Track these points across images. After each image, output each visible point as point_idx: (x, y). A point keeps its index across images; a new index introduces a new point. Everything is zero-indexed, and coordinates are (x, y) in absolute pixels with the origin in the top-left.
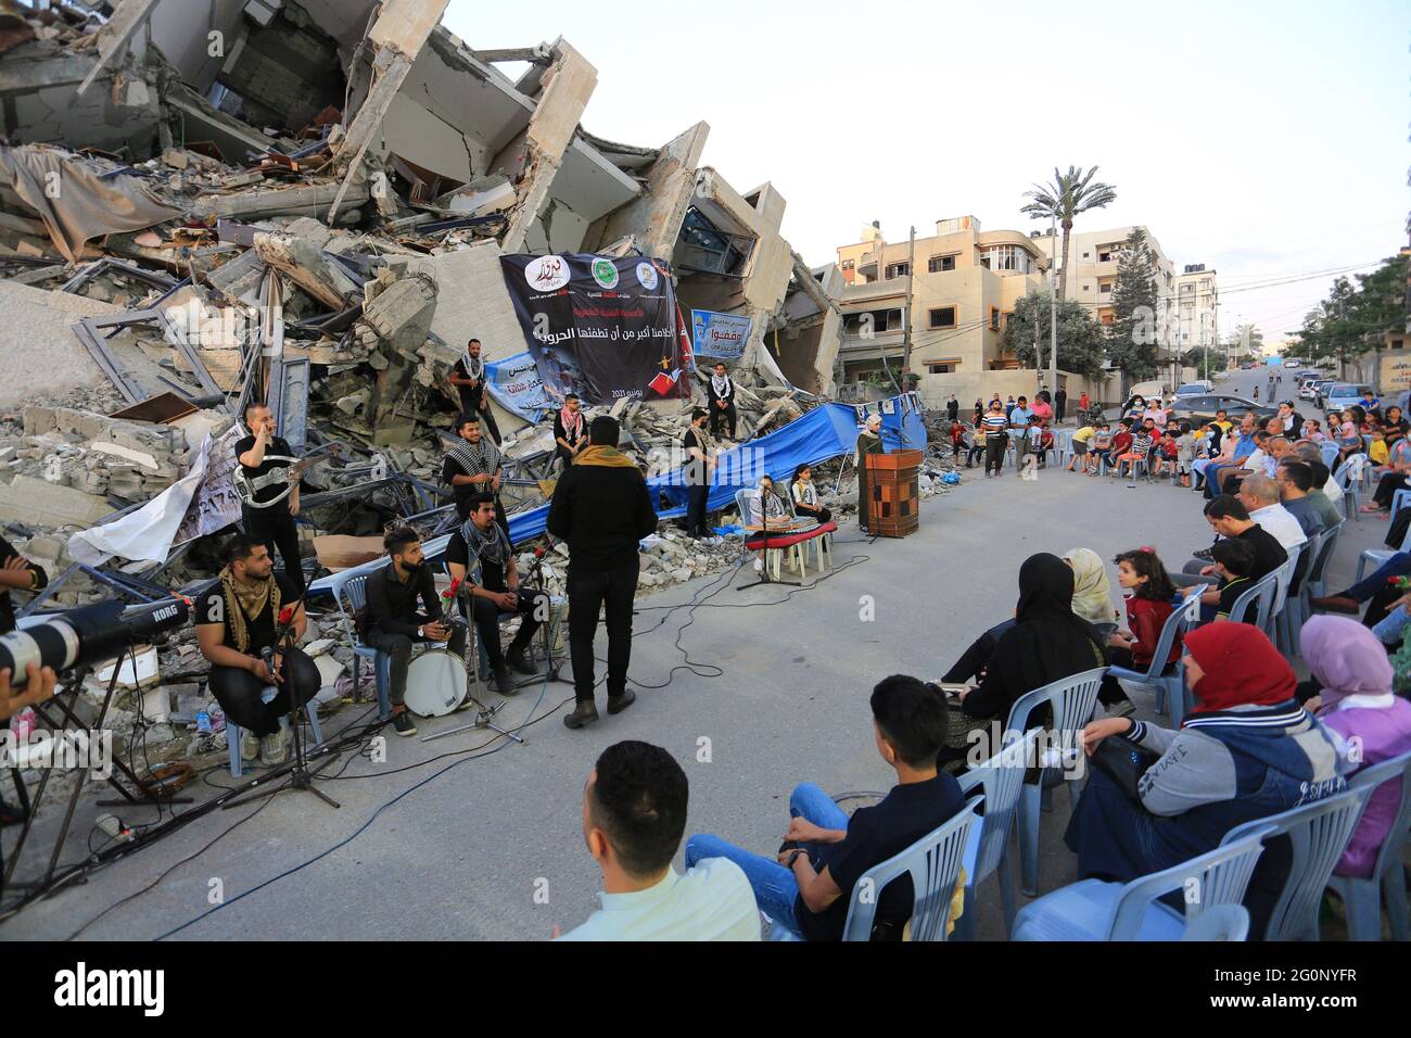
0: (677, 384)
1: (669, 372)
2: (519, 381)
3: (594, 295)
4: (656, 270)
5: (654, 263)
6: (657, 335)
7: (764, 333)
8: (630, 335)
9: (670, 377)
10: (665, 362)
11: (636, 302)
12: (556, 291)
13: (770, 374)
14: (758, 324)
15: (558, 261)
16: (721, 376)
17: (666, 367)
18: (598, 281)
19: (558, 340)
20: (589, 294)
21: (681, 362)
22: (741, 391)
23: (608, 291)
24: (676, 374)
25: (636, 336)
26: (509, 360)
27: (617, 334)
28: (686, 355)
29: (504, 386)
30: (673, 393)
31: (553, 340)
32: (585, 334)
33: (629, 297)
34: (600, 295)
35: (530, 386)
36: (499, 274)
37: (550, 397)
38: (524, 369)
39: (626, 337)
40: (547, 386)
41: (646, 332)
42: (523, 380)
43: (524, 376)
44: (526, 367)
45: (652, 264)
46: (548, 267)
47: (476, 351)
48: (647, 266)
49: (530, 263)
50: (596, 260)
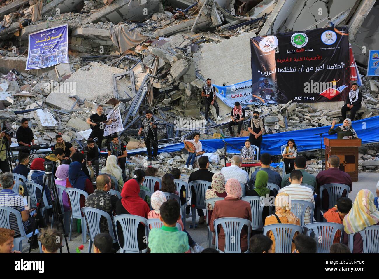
1: (336, 87)
2: (241, 93)
3: (290, 52)
4: (337, 33)
5: (336, 30)
6: (332, 68)
8: (312, 69)
10: (334, 82)
12: (269, 52)
15: (273, 38)
16: (355, 90)
17: (334, 84)
18: (294, 45)
19: (269, 73)
20: (287, 52)
21: (349, 81)
23: (299, 49)
25: (315, 69)
26: (238, 84)
27: (302, 69)
28: (352, 77)
29: (230, 95)
31: (267, 74)
32: (282, 71)
33: (313, 50)
34: (294, 51)
35: (245, 95)
36: (249, 46)
37: (255, 100)
38: (244, 88)
39: (308, 70)
40: (256, 95)
41: (323, 67)
42: (243, 92)
43: (244, 91)
44: (246, 87)
45: (334, 31)
46: (269, 41)
47: (209, 83)
48: (330, 32)
49: (262, 40)
50: (294, 35)
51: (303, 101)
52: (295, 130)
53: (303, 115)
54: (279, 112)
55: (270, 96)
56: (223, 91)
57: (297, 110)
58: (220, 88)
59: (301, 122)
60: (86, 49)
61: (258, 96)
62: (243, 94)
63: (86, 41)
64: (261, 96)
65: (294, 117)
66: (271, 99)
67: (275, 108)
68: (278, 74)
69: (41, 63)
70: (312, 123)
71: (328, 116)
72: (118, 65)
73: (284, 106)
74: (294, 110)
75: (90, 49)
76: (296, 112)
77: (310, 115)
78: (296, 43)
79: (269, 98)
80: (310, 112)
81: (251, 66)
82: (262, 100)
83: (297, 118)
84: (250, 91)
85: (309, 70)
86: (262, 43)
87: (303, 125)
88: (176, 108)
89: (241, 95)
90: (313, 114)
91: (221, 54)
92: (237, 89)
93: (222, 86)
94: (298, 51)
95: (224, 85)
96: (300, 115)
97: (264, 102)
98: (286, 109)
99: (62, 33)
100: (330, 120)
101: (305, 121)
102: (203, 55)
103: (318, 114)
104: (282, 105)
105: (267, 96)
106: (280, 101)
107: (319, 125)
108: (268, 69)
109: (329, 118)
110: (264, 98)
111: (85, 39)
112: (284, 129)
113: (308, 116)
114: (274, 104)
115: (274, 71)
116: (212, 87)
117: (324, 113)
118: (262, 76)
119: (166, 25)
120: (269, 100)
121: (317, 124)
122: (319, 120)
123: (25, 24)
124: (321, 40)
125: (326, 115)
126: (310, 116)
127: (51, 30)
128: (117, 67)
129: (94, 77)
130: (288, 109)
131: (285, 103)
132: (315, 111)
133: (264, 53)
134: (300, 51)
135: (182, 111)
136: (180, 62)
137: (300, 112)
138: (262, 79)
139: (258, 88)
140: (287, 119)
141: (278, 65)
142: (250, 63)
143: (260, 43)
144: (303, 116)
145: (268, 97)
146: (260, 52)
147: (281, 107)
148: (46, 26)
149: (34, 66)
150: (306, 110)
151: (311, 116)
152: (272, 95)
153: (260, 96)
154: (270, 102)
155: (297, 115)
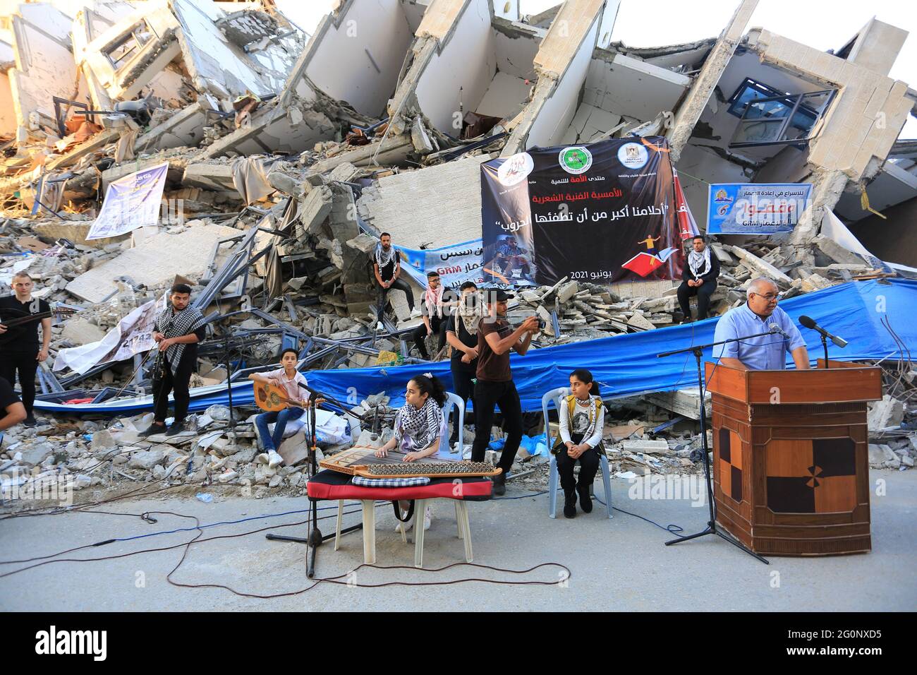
0: (666, 264)
1: (655, 251)
2: (458, 264)
3: (559, 182)
4: (648, 148)
6: (643, 213)
7: (836, 199)
8: (604, 215)
9: (656, 257)
10: (650, 243)
11: (613, 183)
12: (517, 185)
13: (838, 249)
14: (827, 189)
15: (523, 157)
16: (700, 251)
17: (650, 245)
18: (565, 168)
19: (518, 226)
20: (552, 182)
21: (677, 243)
22: (761, 270)
23: (576, 176)
24: (666, 254)
25: (610, 216)
26: (453, 246)
27: (584, 217)
28: (685, 232)
30: (660, 273)
31: (514, 228)
32: (543, 220)
33: (603, 179)
34: (566, 181)
35: (468, 268)
36: (478, 178)
37: (488, 278)
38: (464, 254)
39: (595, 218)
40: (490, 268)
41: (625, 211)
42: (462, 263)
43: (464, 260)
44: (470, 253)
45: (642, 144)
46: (516, 164)
47: (386, 242)
48: (634, 145)
49: (503, 165)
50: (566, 150)
51: (589, 279)
52: (577, 340)
53: (594, 307)
54: (538, 302)
55: (520, 271)
56: (418, 260)
57: (578, 297)
58: (413, 255)
59: (588, 323)
60: (202, 205)
61: (496, 272)
62: (463, 267)
63: (207, 193)
64: (502, 271)
65: (572, 312)
66: (523, 277)
67: (531, 295)
68: (535, 226)
69: (115, 229)
70: (614, 324)
71: (646, 310)
72: (235, 223)
73: (550, 289)
74: (572, 298)
75: (212, 207)
76: (577, 302)
77: (607, 307)
78: (568, 165)
79: (519, 276)
80: (606, 303)
81: (481, 213)
82: (503, 278)
83: (579, 314)
84: (478, 260)
85: (598, 218)
86: (503, 170)
87: (595, 329)
88: (326, 299)
89: (458, 270)
90: (614, 306)
91: (420, 191)
92: (448, 256)
93: (419, 250)
94: (573, 180)
95: (423, 248)
96: (586, 307)
97: (507, 282)
98: (554, 294)
99: (159, 178)
100: (652, 317)
101: (596, 320)
102: (383, 191)
103: (625, 305)
104: (547, 287)
105: (514, 271)
106: (541, 280)
107: (630, 330)
108: (516, 218)
109: (649, 314)
110: (509, 276)
111: (204, 190)
112: (551, 340)
113: (603, 309)
114: (529, 287)
115: (527, 222)
116: (392, 250)
117: (637, 303)
118: (503, 232)
119: (333, 156)
120: (518, 279)
121: (624, 328)
122: (629, 317)
123: (103, 167)
124: (617, 159)
125: (641, 307)
126: (607, 310)
127: (142, 174)
128: (233, 227)
129: (184, 245)
130: (559, 294)
131: (552, 284)
132: (615, 300)
133: (507, 188)
134: (577, 181)
135: (342, 305)
136: (315, 192)
137: (585, 301)
138: (503, 237)
139: (495, 256)
140: (558, 317)
141: (536, 209)
142: (480, 207)
143: (499, 169)
144: (593, 311)
145: (517, 273)
146: (499, 187)
147: (545, 292)
148: (135, 168)
149: (102, 232)
150: (598, 298)
151: (609, 311)
152: (525, 269)
153: (500, 270)
154: (520, 283)
155: (579, 308)
